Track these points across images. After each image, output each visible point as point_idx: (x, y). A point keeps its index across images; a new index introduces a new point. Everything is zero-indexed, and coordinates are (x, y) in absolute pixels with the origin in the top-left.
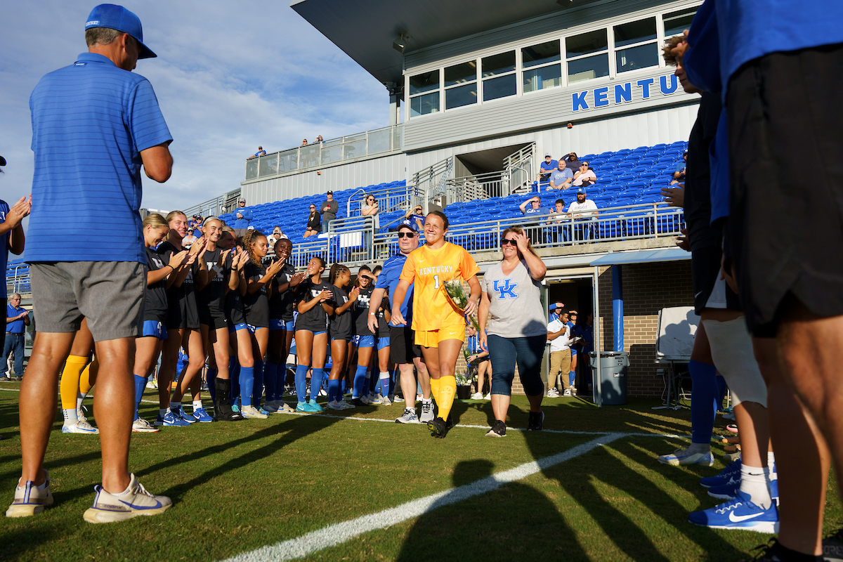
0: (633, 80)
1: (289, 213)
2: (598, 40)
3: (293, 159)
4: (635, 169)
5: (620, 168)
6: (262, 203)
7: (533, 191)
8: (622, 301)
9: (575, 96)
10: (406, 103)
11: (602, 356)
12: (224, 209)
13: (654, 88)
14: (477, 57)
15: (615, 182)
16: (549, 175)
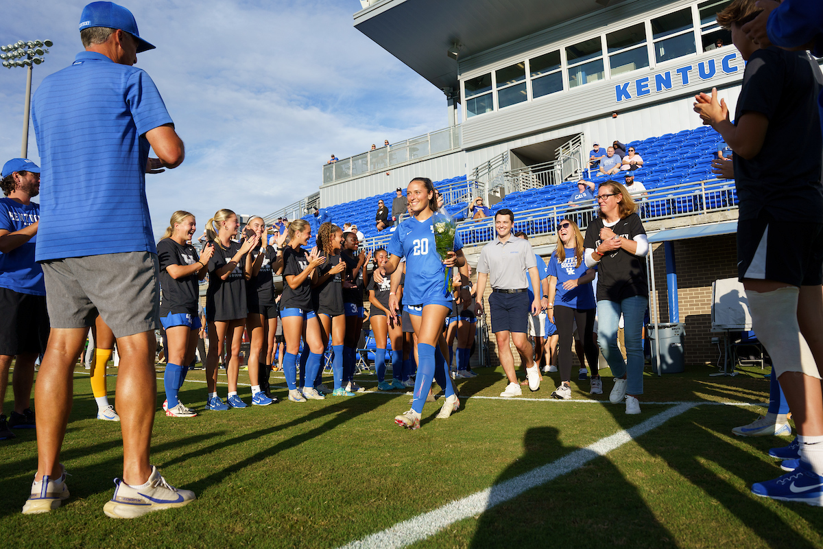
0: (672, 68)
1: (363, 211)
2: (637, 34)
3: (364, 162)
4: (679, 151)
5: (665, 152)
6: (339, 204)
7: (584, 177)
8: (675, 275)
9: (618, 87)
10: (463, 106)
11: (659, 328)
12: (306, 211)
13: (693, 75)
14: (525, 58)
15: (661, 164)
16: (599, 162)
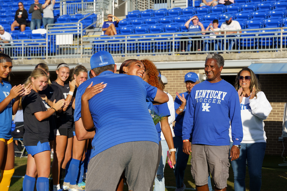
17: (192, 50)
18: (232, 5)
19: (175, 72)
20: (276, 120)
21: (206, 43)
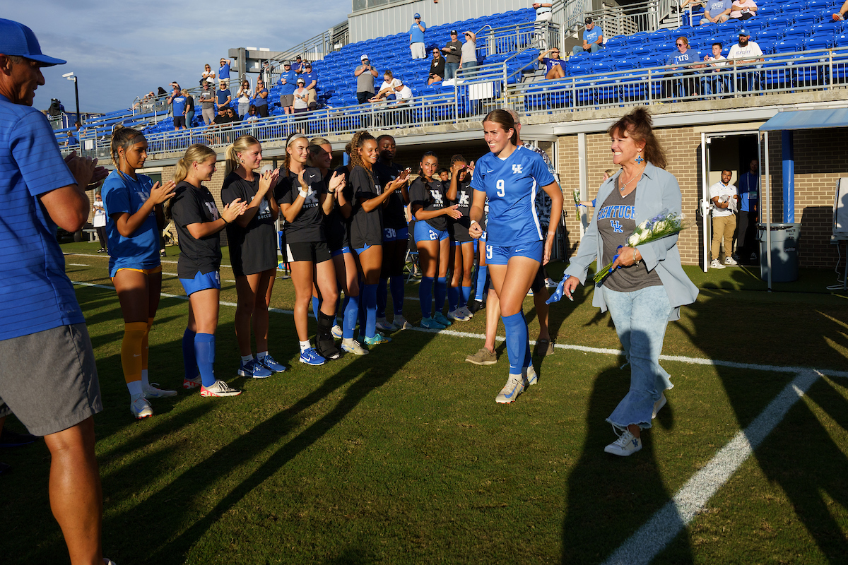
7: (684, 24)
8: (793, 162)
11: (772, 229)
15: (780, 13)
17: (687, 95)
18: (751, 18)
19: (675, 132)
20: (820, 205)
21: (703, 82)
